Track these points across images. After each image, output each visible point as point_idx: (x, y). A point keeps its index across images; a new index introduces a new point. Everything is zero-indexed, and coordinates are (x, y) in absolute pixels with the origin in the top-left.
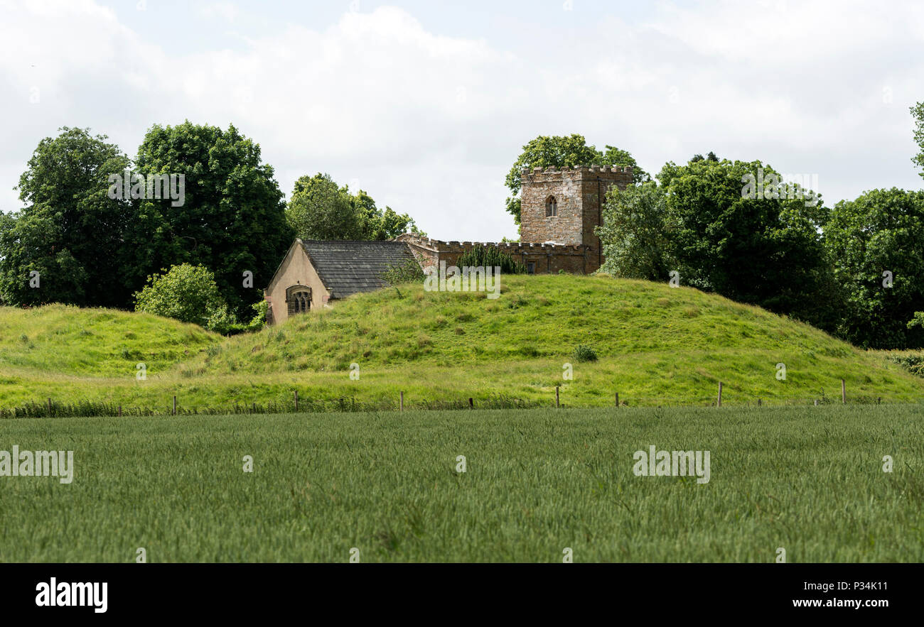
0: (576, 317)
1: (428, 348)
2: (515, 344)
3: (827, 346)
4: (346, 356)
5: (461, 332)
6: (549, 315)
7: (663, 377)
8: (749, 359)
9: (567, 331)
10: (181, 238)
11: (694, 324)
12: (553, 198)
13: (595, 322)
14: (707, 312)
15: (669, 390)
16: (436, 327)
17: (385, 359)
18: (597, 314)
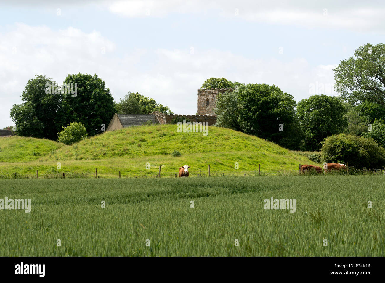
0: (183, 140)
1: (127, 151)
2: (159, 150)
3: (277, 151)
4: (97, 154)
5: (140, 146)
6: (174, 139)
7: (202, 163)
8: (239, 156)
9: (179, 145)
10: (76, 113)
11: (227, 143)
12: (208, 99)
13: (190, 142)
14: (233, 138)
15: (204, 168)
16: (131, 144)
17: (110, 156)
18: (191, 139)
